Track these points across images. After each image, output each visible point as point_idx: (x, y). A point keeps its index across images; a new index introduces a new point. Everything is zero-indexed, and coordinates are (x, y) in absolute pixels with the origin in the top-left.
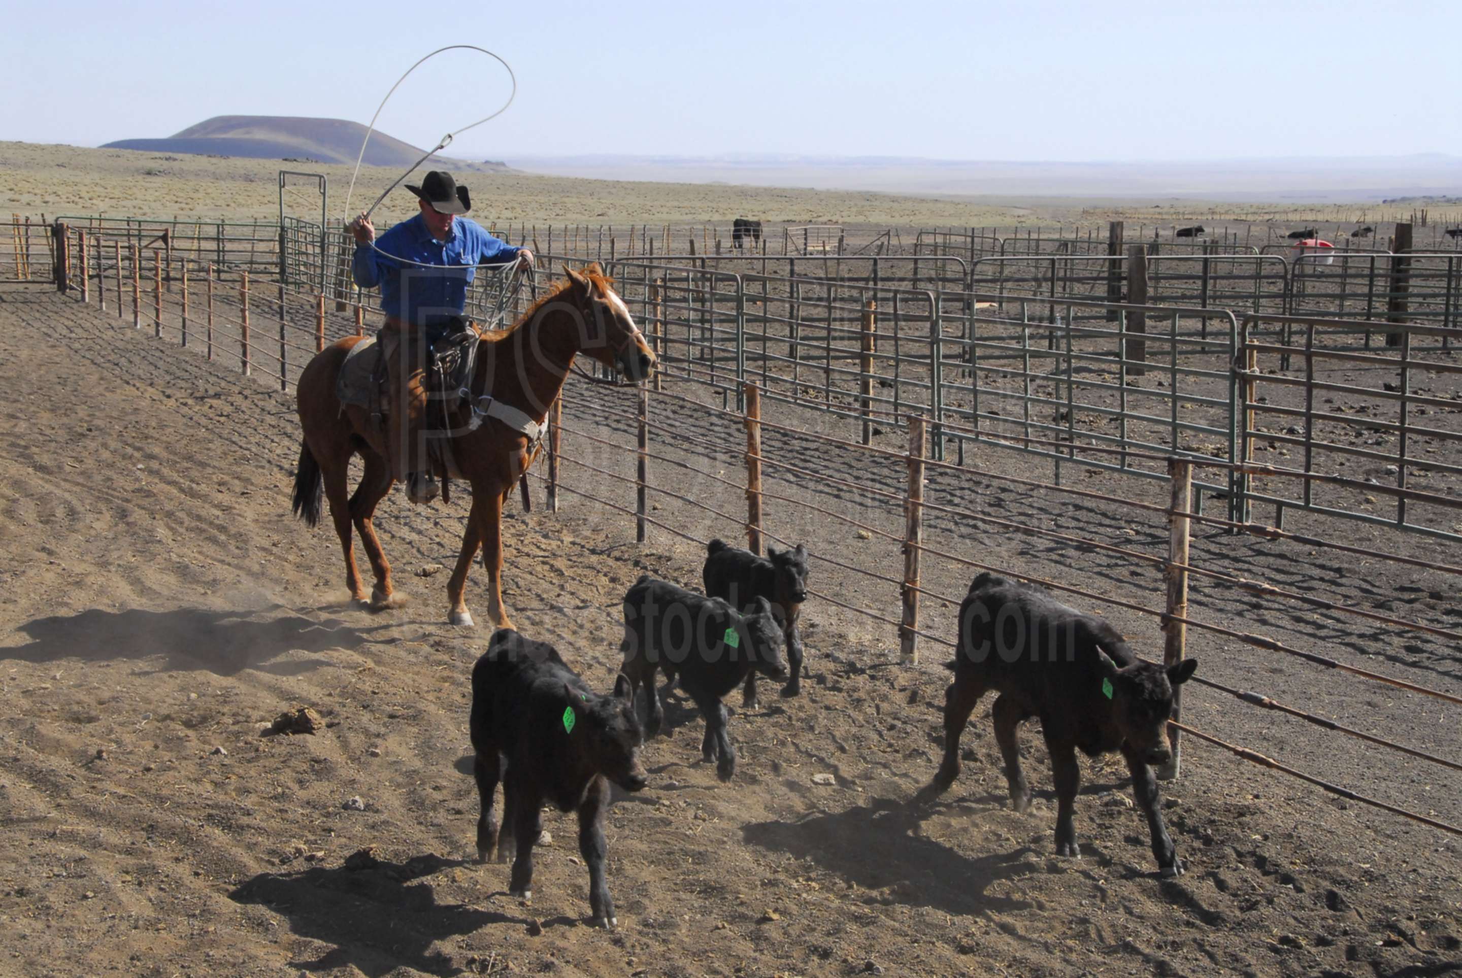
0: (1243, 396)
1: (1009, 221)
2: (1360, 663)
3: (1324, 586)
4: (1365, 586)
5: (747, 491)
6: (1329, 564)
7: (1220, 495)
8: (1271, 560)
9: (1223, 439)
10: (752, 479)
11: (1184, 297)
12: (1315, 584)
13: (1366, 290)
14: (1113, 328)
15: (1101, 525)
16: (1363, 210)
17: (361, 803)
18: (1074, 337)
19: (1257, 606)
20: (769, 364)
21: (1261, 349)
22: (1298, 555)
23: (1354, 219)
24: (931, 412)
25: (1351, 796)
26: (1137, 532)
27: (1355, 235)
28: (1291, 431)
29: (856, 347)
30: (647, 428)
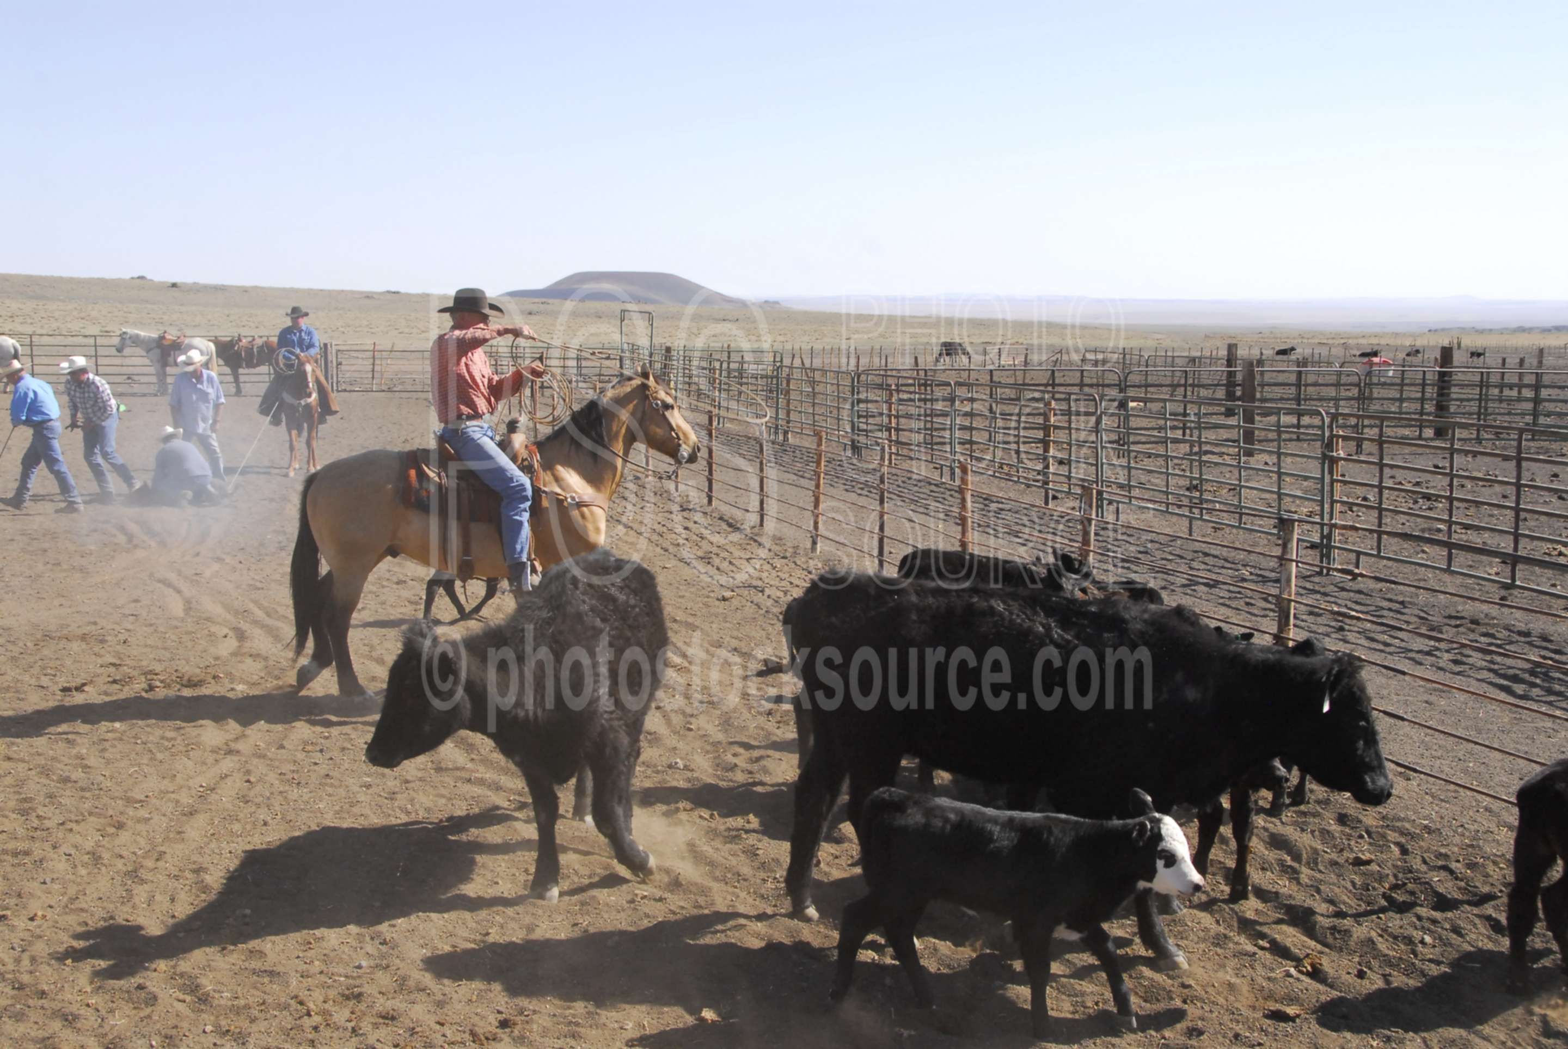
0: (1331, 472)
1: (1151, 343)
2: (1419, 672)
3: (1391, 614)
4: (1422, 614)
5: (960, 541)
6: (1394, 598)
7: (1313, 546)
8: (1352, 594)
9: (1314, 504)
10: (964, 533)
11: (1282, 399)
12: (1385, 613)
13: (1419, 395)
14: (1232, 421)
15: (1223, 567)
16: (1414, 336)
17: (681, 765)
18: (1205, 428)
19: (1341, 629)
20: (975, 447)
21: (1345, 438)
22: (1372, 590)
23: (1408, 344)
24: (1097, 483)
25: (1415, 771)
26: (1251, 574)
27: (1408, 355)
28: (1365, 499)
29: (1040, 434)
30: (886, 494)
